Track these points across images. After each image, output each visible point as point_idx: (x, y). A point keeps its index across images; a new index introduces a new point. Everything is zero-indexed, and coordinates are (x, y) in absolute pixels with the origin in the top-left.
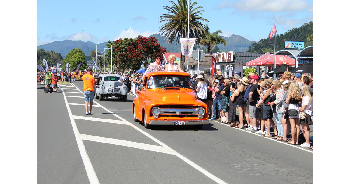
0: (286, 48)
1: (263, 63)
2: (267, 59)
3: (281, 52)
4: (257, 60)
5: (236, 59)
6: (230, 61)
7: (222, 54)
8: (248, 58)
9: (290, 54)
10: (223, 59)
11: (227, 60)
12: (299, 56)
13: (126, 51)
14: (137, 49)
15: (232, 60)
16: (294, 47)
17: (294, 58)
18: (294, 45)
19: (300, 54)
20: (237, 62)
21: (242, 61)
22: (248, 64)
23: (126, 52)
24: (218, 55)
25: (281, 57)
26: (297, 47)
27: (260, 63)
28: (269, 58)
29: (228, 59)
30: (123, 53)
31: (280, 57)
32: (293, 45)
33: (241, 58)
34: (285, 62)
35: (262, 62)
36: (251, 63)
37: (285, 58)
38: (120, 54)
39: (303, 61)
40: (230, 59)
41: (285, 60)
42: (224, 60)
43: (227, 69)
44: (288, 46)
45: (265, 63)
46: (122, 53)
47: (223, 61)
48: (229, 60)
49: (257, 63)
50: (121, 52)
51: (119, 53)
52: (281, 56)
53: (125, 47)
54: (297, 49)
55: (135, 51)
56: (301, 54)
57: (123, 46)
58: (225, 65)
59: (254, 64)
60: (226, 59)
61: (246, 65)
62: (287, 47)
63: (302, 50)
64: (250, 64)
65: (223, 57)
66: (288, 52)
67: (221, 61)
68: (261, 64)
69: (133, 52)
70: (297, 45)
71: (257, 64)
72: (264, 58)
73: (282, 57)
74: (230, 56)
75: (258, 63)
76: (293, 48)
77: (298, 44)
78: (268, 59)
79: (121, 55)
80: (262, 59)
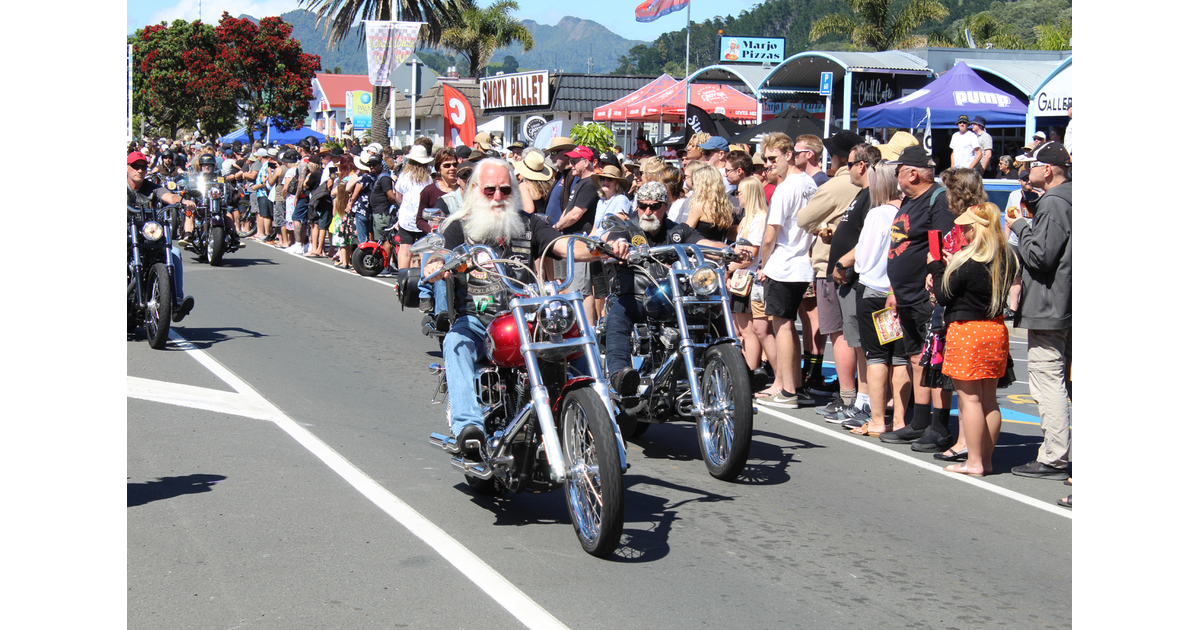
0: (723, 58)
1: (650, 110)
2: (663, 97)
3: (707, 73)
4: (628, 101)
5: (560, 95)
6: (538, 104)
7: (513, 80)
8: (599, 95)
9: (736, 82)
10: (515, 97)
11: (529, 99)
12: (765, 86)
13: (179, 64)
14: (220, 59)
15: (545, 101)
16: (752, 56)
17: (751, 93)
18: (753, 49)
19: (769, 78)
20: (562, 107)
21: (578, 104)
22: (599, 114)
23: (181, 70)
24: (499, 83)
25: (708, 90)
26: (760, 56)
27: (640, 111)
28: (668, 94)
29: (531, 96)
30: (170, 73)
31: (705, 91)
33: (573, 94)
34: (723, 109)
35: (644, 108)
36: (610, 110)
37: (722, 94)
38: (157, 77)
39: (780, 104)
40: (537, 96)
41: (721, 100)
42: (518, 98)
43: (528, 130)
45: (655, 110)
46: (164, 72)
47: (515, 105)
48: (535, 99)
49: (630, 109)
50: (161, 68)
51: (153, 71)
52: (708, 86)
53: (176, 51)
54: (760, 63)
55: (210, 66)
56: (773, 82)
57: (168, 48)
58: (523, 116)
59: (620, 113)
60: (525, 96)
61: (590, 119)
63: (775, 68)
64: (604, 114)
65: (516, 91)
66: (730, 73)
67: (509, 104)
68: (643, 114)
69: (205, 70)
70: (761, 51)
71: (628, 114)
72: (652, 92)
73: (711, 89)
74: (537, 85)
75: (632, 112)
77: (766, 47)
78: (666, 98)
79: (163, 79)
80: (645, 97)
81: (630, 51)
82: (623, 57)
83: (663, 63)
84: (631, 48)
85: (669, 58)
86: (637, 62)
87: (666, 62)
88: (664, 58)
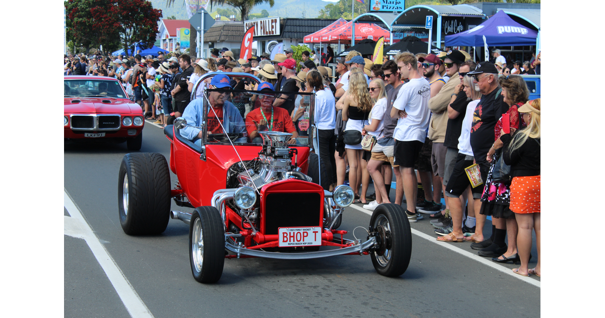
0: (372, 10)
1: (333, 37)
2: (340, 30)
3: (363, 17)
4: (322, 32)
5: (286, 30)
6: (275, 34)
7: (261, 22)
8: (307, 29)
9: (379, 22)
10: (262, 30)
11: (270, 32)
12: (394, 24)
13: (89, 15)
14: (109, 12)
15: (278, 33)
16: (387, 8)
17: (387, 28)
18: (388, 4)
19: (397, 20)
20: (287, 36)
21: (296, 34)
22: (307, 40)
23: (90, 18)
24: (254, 23)
25: (364, 26)
26: (392, 8)
27: (328, 38)
28: (343, 29)
29: (270, 30)
30: (84, 19)
31: (362, 27)
32: (385, 4)
33: (293, 29)
34: (372, 36)
35: (330, 36)
36: (312, 37)
37: (371, 29)
38: (77, 22)
39: (402, 34)
40: (274, 30)
41: (371, 32)
42: (264, 32)
43: (269, 48)
44: (377, 7)
45: (336, 37)
46: (81, 19)
47: (262, 35)
48: (273, 32)
49: (322, 37)
50: (79, 17)
51: (76, 19)
52: (364, 25)
53: (87, 8)
54: (392, 12)
55: (105, 16)
56: (400, 22)
57: (83, 6)
58: (267, 41)
59: (317, 39)
60: (268, 31)
61: (302, 42)
62: (375, 7)
63: (400, 14)
64: (309, 39)
65: (263, 28)
66: (376, 17)
67: (259, 35)
68: (330, 39)
69: (102, 18)
70: (392, 5)
71: (322, 39)
72: (335, 27)
73: (366, 26)
74: (274, 24)
75: (324, 38)
76: (385, 9)
77: (395, 3)
78: (342, 31)
79: (81, 23)
80: (331, 30)
81: (325, 7)
82: (322, 10)
83: (342, 13)
84: (325, 6)
85: (345, 10)
86: (328, 13)
87: (343, 12)
88: (342, 11)
